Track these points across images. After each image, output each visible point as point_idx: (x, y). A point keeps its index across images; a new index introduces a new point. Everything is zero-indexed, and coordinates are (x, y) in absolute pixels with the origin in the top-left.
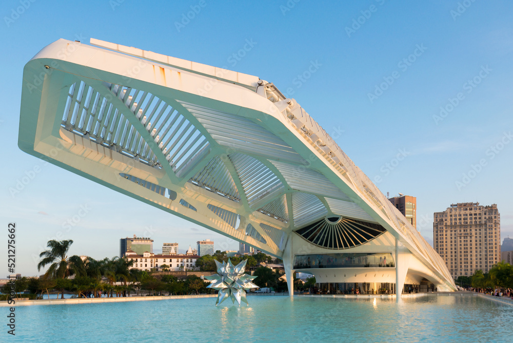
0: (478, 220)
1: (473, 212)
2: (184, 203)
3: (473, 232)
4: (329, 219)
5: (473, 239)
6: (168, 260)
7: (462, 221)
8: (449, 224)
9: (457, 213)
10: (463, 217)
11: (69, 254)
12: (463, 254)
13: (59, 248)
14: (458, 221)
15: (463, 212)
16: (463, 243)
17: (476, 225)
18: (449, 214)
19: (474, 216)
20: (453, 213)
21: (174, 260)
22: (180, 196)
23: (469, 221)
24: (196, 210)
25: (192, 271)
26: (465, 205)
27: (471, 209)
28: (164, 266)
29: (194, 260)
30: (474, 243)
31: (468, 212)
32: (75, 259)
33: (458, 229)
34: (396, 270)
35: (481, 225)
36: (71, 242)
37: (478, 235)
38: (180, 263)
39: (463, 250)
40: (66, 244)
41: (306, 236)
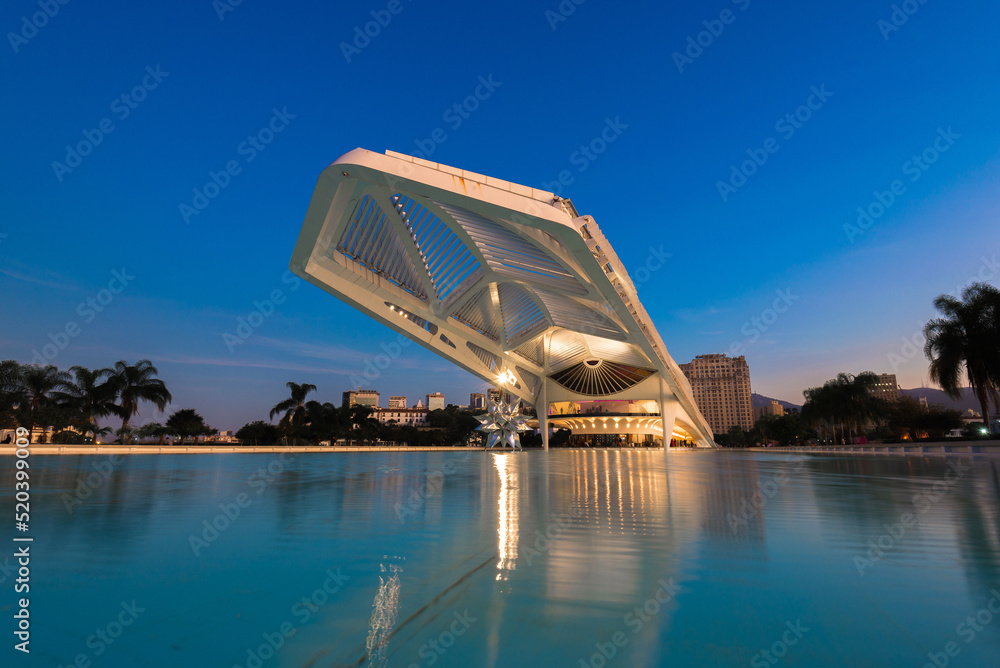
0: (726, 373)
1: (720, 364)
2: (443, 338)
3: (722, 385)
4: (588, 362)
5: (723, 392)
6: (396, 414)
7: (709, 374)
8: (695, 376)
9: (703, 365)
10: (709, 369)
11: (309, 397)
12: (712, 409)
13: (299, 391)
14: (705, 374)
15: (709, 365)
16: (711, 398)
17: (724, 378)
18: (695, 367)
19: (721, 369)
20: (699, 365)
21: (403, 415)
22: (441, 331)
23: (716, 374)
24: (454, 347)
25: (422, 426)
26: (711, 356)
27: (717, 361)
28: (392, 421)
29: (424, 415)
30: (723, 397)
31: (715, 364)
32: (313, 404)
33: (706, 382)
34: (663, 418)
35: (729, 378)
36: (314, 387)
37: (727, 389)
38: (409, 418)
39: (712, 406)
40: (306, 388)
41: (561, 382)
